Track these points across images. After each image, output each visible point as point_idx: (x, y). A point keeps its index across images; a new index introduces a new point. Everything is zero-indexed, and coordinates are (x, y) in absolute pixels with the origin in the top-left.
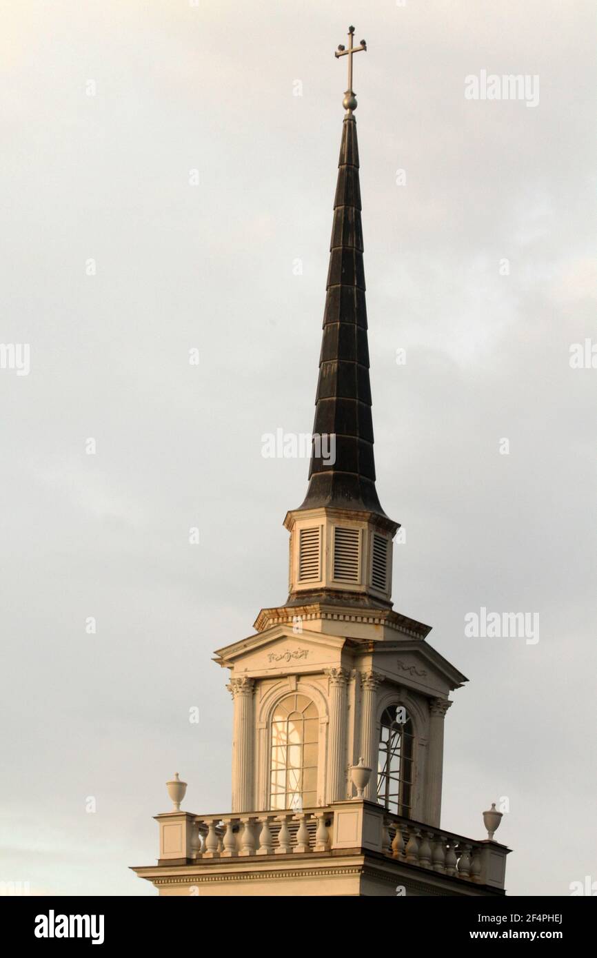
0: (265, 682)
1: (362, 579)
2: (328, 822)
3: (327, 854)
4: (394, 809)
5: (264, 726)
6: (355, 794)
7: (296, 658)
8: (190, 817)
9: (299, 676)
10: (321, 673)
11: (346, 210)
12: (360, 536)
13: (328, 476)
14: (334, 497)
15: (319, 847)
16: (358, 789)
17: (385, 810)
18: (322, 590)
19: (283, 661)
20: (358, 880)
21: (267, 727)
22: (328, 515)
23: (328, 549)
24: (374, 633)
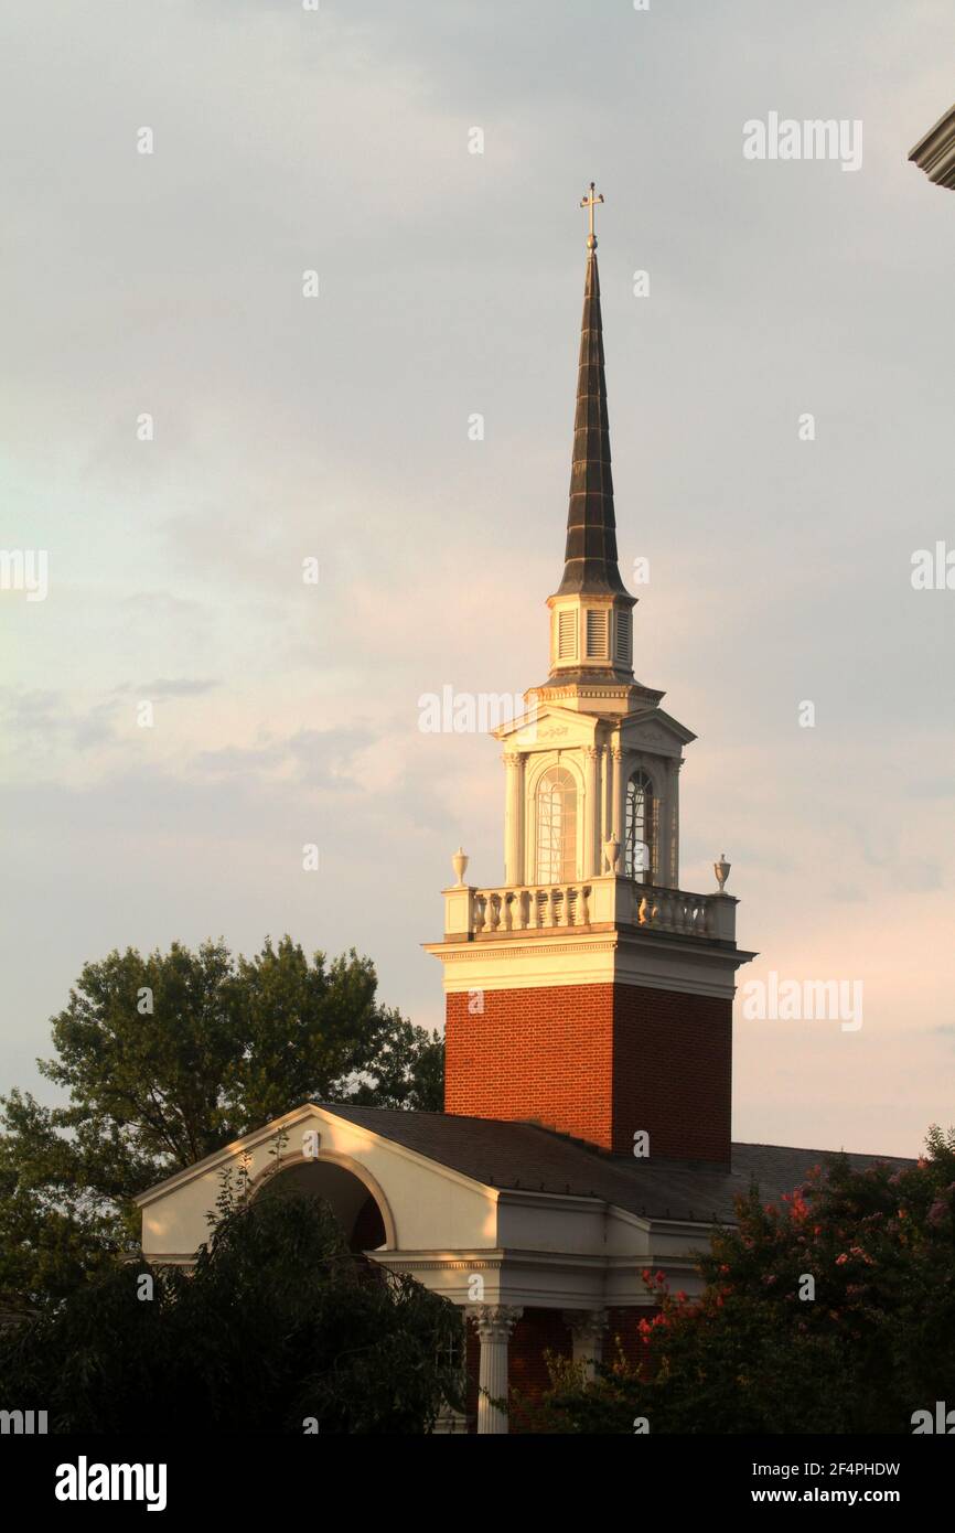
0: (532, 755)
1: (609, 653)
2: (587, 892)
3: (586, 928)
4: (640, 879)
5: (532, 797)
6: (608, 869)
7: (559, 734)
8: (472, 891)
9: (560, 750)
10: (579, 748)
11: (591, 332)
12: (606, 615)
13: (580, 563)
14: (586, 581)
15: (579, 920)
16: (611, 865)
17: (632, 882)
18: (577, 668)
19: (548, 736)
20: (612, 954)
21: (535, 798)
22: (582, 599)
23: (582, 629)
24: (620, 706)
